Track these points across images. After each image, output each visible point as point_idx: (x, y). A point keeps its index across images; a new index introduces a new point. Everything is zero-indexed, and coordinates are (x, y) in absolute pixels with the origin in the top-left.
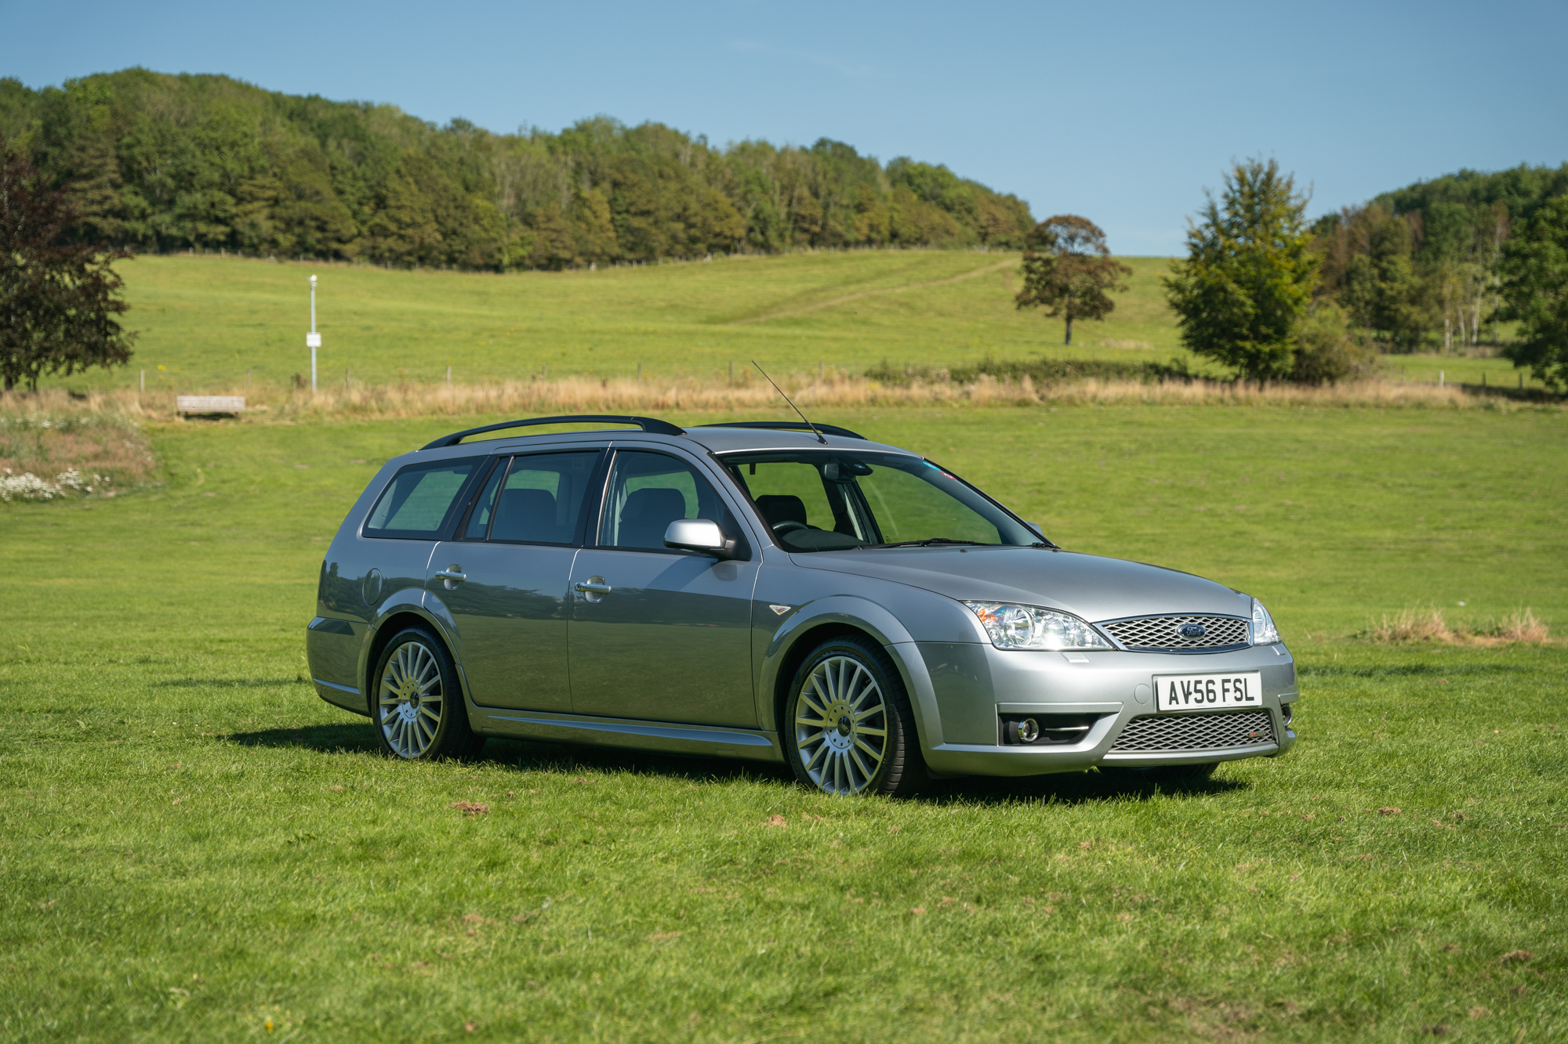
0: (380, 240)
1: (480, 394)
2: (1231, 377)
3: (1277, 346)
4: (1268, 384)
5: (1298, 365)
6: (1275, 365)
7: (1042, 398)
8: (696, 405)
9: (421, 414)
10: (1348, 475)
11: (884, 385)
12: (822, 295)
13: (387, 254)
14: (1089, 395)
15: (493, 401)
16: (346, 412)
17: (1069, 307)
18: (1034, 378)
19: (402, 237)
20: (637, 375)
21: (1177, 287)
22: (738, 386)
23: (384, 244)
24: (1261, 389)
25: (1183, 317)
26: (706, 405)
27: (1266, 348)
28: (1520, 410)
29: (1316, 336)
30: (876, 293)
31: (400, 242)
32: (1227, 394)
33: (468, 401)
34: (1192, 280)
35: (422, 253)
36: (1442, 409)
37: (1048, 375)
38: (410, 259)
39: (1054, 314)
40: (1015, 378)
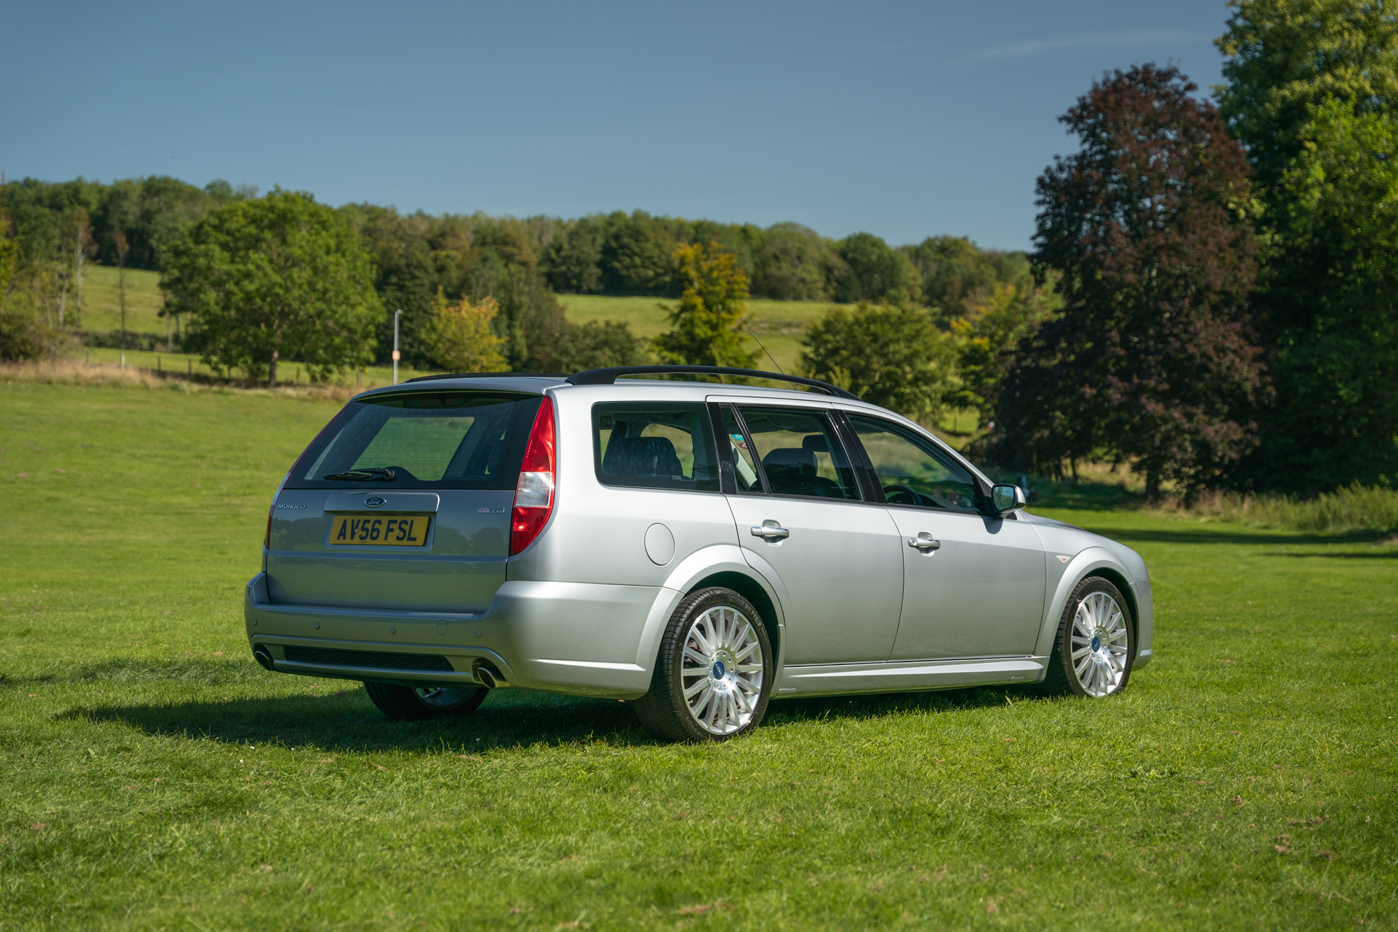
28: (201, 391)
29: (12, 317)
36: (134, 388)
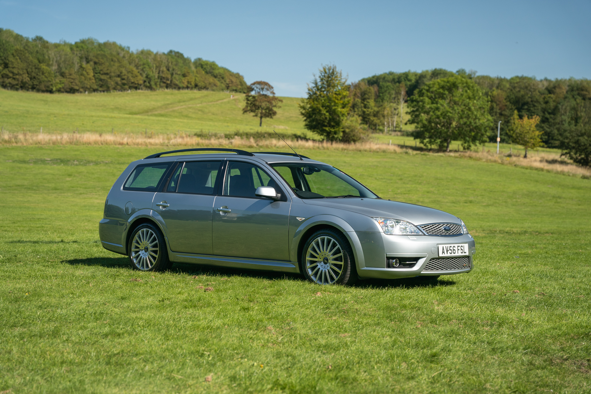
0: (6, 79)
1: (54, 138)
2: (321, 140)
3: (336, 129)
4: (334, 143)
5: (344, 136)
6: (336, 136)
7: (257, 145)
8: (134, 144)
9: (31, 144)
10: (363, 175)
11: (202, 139)
12: (171, 106)
13: (8, 85)
14: (273, 145)
15: (59, 140)
16: (3, 143)
17: (261, 113)
18: (254, 138)
19: (14, 79)
20: (112, 132)
21: (304, 108)
22: (150, 137)
23: (7, 81)
24: (332, 144)
25: (305, 118)
26: (138, 144)
27: (333, 130)
28: (417, 154)
29: (350, 126)
30: (190, 106)
31: (13, 80)
32: (320, 145)
33: (49, 140)
34: (309, 106)
35: (22, 85)
36: (391, 153)
37: (259, 137)
38: (17, 87)
39: (256, 116)
40: (247, 137)
